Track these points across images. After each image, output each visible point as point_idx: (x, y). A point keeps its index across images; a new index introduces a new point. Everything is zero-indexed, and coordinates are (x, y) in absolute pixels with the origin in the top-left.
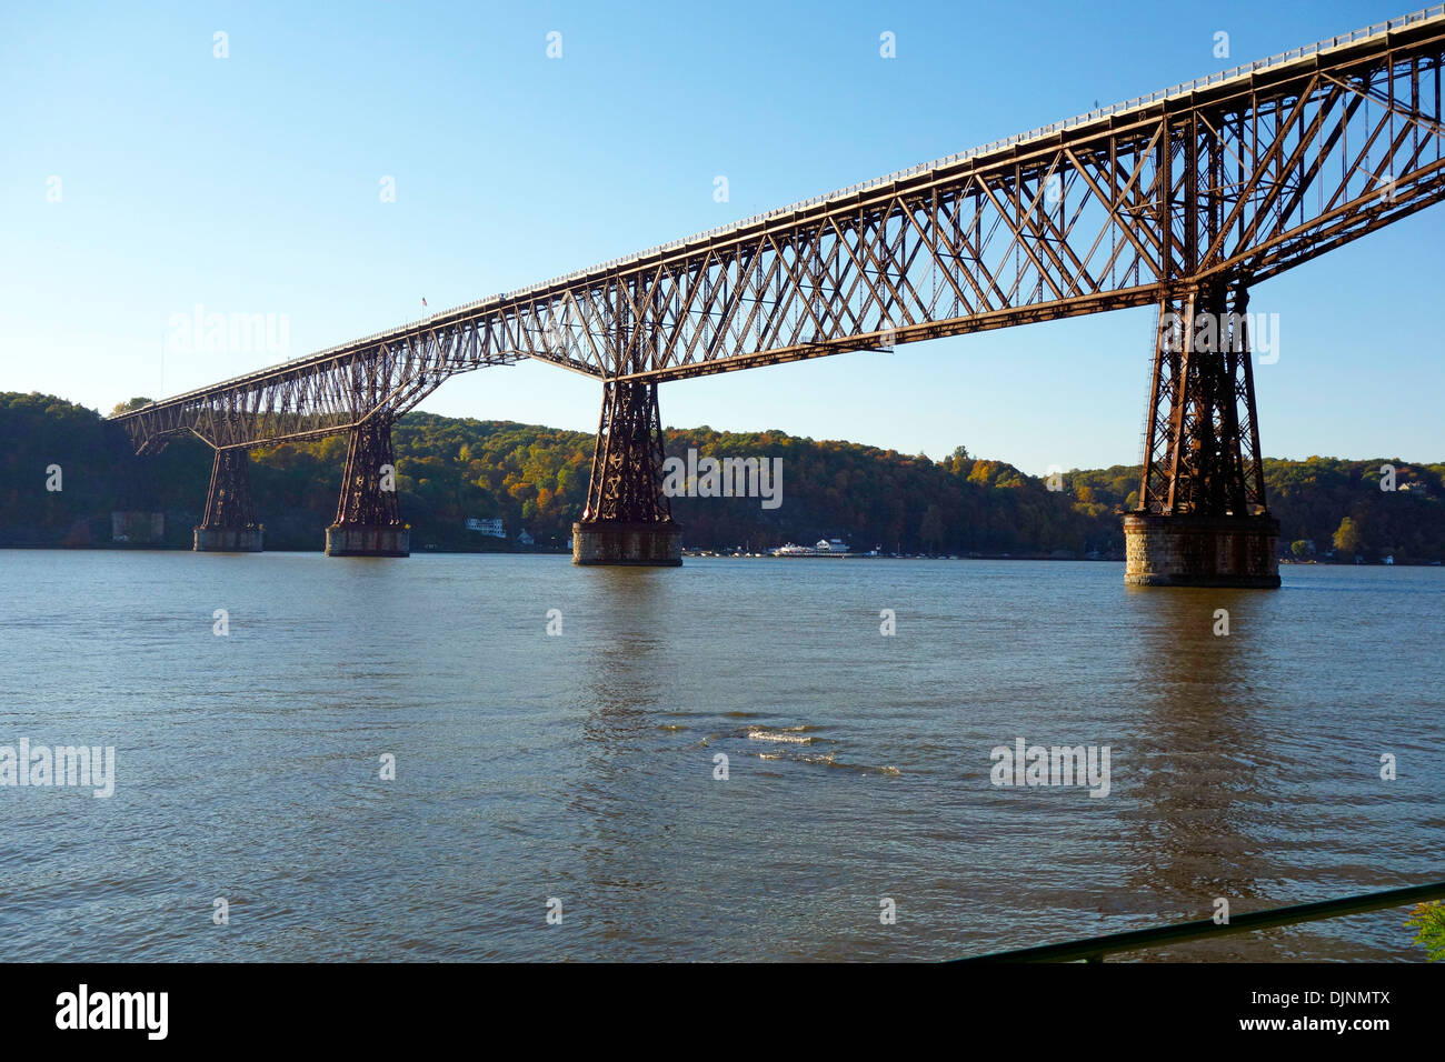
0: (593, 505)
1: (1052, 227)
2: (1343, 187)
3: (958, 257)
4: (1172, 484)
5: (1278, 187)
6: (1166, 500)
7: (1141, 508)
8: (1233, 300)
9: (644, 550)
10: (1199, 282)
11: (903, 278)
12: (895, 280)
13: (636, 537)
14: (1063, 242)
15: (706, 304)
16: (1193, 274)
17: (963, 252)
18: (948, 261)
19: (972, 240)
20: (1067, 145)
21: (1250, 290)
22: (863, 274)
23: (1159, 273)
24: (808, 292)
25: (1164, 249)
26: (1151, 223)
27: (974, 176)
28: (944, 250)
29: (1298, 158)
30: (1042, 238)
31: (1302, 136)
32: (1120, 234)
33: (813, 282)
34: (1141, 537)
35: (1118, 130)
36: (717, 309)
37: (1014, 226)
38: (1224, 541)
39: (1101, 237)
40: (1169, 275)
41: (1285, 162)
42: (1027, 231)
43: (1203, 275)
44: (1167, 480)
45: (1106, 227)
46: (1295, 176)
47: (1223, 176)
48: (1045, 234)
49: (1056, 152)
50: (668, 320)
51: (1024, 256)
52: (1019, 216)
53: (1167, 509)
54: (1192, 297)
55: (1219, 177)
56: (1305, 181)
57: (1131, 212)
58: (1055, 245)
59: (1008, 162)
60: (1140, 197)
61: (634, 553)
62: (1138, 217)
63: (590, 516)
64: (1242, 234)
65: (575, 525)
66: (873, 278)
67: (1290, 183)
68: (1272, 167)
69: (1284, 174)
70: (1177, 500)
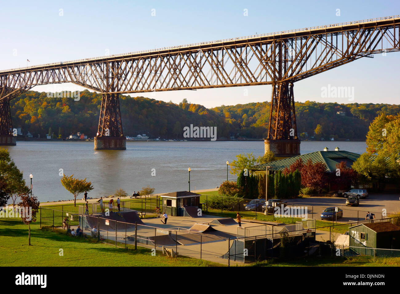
0: (100, 131)
1: (244, 62)
2: (316, 63)
3: (218, 68)
4: (276, 132)
5: (301, 60)
6: (274, 136)
7: (268, 138)
8: (290, 85)
9: (116, 145)
10: (282, 82)
11: (201, 71)
12: (198, 71)
13: (113, 141)
14: (246, 66)
15: (138, 72)
16: (281, 80)
17: (218, 66)
18: (215, 68)
19: (221, 63)
20: (249, 43)
21: (294, 83)
22: (190, 70)
23: (272, 79)
24: (172, 73)
25: (274, 72)
26: (270, 64)
27: (223, 47)
28: (214, 66)
29: (306, 53)
30: (241, 65)
31: (307, 49)
32: (262, 67)
33: (174, 69)
34: (269, 145)
35: (262, 41)
36: (140, 74)
37: (235, 63)
38: (288, 146)
39: (258, 68)
40: (275, 79)
41: (303, 54)
42: (238, 64)
43: (283, 81)
44: (275, 130)
45: (259, 65)
46: (305, 57)
47: (288, 55)
48: (242, 64)
49: (246, 44)
50: (123, 76)
51: (237, 69)
52: (236, 59)
53: (275, 138)
54: (280, 86)
55: (287, 56)
56: (307, 58)
57: (265, 61)
58: (244, 67)
59: (233, 45)
60: (267, 57)
61: (113, 146)
62: (267, 63)
63: (99, 135)
64: (292, 71)
65: (95, 138)
66: (193, 71)
67: (304, 59)
68: (300, 55)
69: (302, 57)
70: (277, 135)
